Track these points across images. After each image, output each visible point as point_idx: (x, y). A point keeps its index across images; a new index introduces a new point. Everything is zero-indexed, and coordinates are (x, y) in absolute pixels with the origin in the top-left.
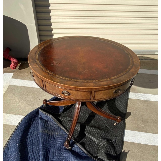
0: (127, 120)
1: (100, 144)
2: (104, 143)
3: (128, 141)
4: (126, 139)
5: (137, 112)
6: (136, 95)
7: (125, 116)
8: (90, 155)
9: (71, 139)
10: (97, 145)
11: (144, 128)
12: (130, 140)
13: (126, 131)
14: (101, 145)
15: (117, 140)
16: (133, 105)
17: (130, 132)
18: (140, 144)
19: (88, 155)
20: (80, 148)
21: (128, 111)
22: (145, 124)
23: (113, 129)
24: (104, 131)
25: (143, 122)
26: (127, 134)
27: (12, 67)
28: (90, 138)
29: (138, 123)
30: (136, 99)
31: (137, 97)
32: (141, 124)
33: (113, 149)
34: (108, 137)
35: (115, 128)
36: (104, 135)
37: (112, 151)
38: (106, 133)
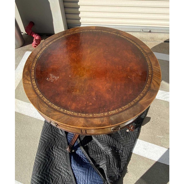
0: (143, 127)
1: (104, 152)
2: (109, 152)
3: (137, 154)
4: (135, 151)
5: (158, 117)
6: (164, 94)
7: (142, 121)
8: (91, 163)
9: (77, 141)
10: (101, 152)
11: (161, 140)
12: (140, 152)
13: (139, 141)
14: (106, 154)
15: (124, 151)
16: (156, 108)
17: (143, 142)
18: (151, 160)
19: (89, 162)
20: (83, 153)
21: (148, 116)
22: (164, 135)
23: (123, 137)
24: (113, 138)
25: (162, 132)
26: (138, 144)
27: (34, 46)
28: (96, 143)
29: (156, 133)
30: (163, 100)
31: (165, 97)
32: (159, 135)
33: (117, 162)
34: (116, 145)
35: (126, 136)
36: (112, 142)
37: (116, 164)
38: (114, 141)
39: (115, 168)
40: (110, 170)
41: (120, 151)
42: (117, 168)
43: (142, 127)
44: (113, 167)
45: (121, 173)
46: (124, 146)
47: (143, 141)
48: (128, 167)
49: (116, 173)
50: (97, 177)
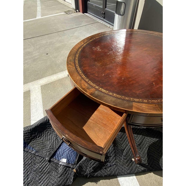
13: (134, 178)
15: (112, 168)
23: (124, 159)
33: (97, 166)
34: (110, 156)
35: (127, 161)
36: (110, 151)
37: (94, 166)
38: (113, 153)
39: (91, 167)
40: (86, 163)
41: (109, 164)
42: (92, 169)
43: (152, 174)
44: (90, 164)
45: (91, 175)
46: (116, 165)
47: (138, 183)
48: (101, 181)
49: (87, 170)
50: (74, 156)
